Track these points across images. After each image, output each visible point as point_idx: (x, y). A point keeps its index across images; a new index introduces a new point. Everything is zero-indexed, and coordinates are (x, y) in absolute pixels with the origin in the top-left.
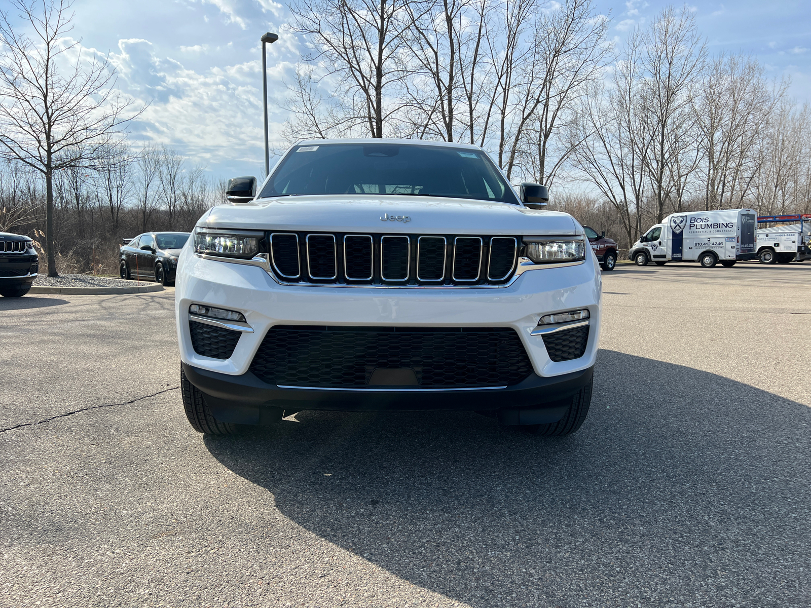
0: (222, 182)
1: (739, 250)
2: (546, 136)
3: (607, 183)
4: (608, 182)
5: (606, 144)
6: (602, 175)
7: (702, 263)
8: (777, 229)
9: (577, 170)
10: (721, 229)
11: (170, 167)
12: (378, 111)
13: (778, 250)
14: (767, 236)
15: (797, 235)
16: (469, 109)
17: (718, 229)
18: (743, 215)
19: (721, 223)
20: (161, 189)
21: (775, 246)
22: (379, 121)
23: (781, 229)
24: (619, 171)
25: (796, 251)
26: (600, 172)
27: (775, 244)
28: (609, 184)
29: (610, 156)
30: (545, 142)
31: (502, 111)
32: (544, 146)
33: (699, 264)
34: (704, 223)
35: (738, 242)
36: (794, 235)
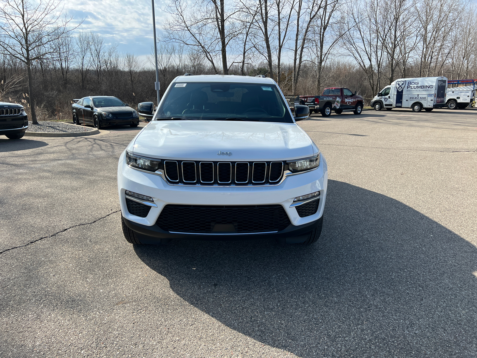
0: (129, 55)
1: (435, 102)
2: (325, 29)
3: (360, 57)
4: (362, 57)
5: (361, 32)
6: (358, 52)
7: (413, 109)
8: (459, 88)
9: (343, 49)
10: (426, 89)
11: (96, 45)
12: (222, 15)
13: (459, 101)
14: (453, 92)
15: (470, 92)
16: (278, 12)
17: (424, 89)
18: (439, 81)
19: (426, 85)
20: (92, 60)
21: (457, 98)
22: (223, 21)
23: (461, 88)
24: (368, 49)
25: (469, 102)
26: (357, 50)
27: (457, 97)
28: (362, 58)
29: (363, 40)
30: (323, 33)
31: (298, 13)
32: (323, 35)
33: (411, 110)
34: (416, 85)
35: (435, 97)
36: (469, 92)
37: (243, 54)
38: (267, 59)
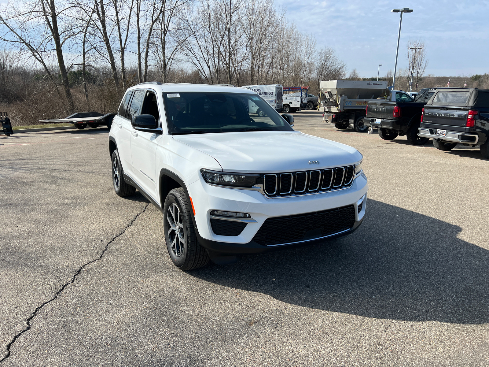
1: (276, 107)
2: (165, 34)
3: (200, 64)
4: (201, 63)
5: (198, 40)
6: (197, 59)
7: (259, 114)
8: (290, 95)
9: (182, 55)
10: (267, 95)
13: (291, 106)
14: (286, 98)
15: (299, 98)
16: (115, 11)
17: (266, 95)
18: (277, 88)
19: (267, 92)
21: (290, 104)
23: (292, 95)
24: (206, 56)
25: (299, 106)
26: (195, 56)
27: (290, 103)
28: (201, 65)
29: (200, 47)
30: (164, 37)
31: (137, 15)
32: (164, 39)
33: (257, 115)
34: (259, 92)
35: (275, 103)
36: (298, 98)
37: (82, 55)
38: (109, 62)
